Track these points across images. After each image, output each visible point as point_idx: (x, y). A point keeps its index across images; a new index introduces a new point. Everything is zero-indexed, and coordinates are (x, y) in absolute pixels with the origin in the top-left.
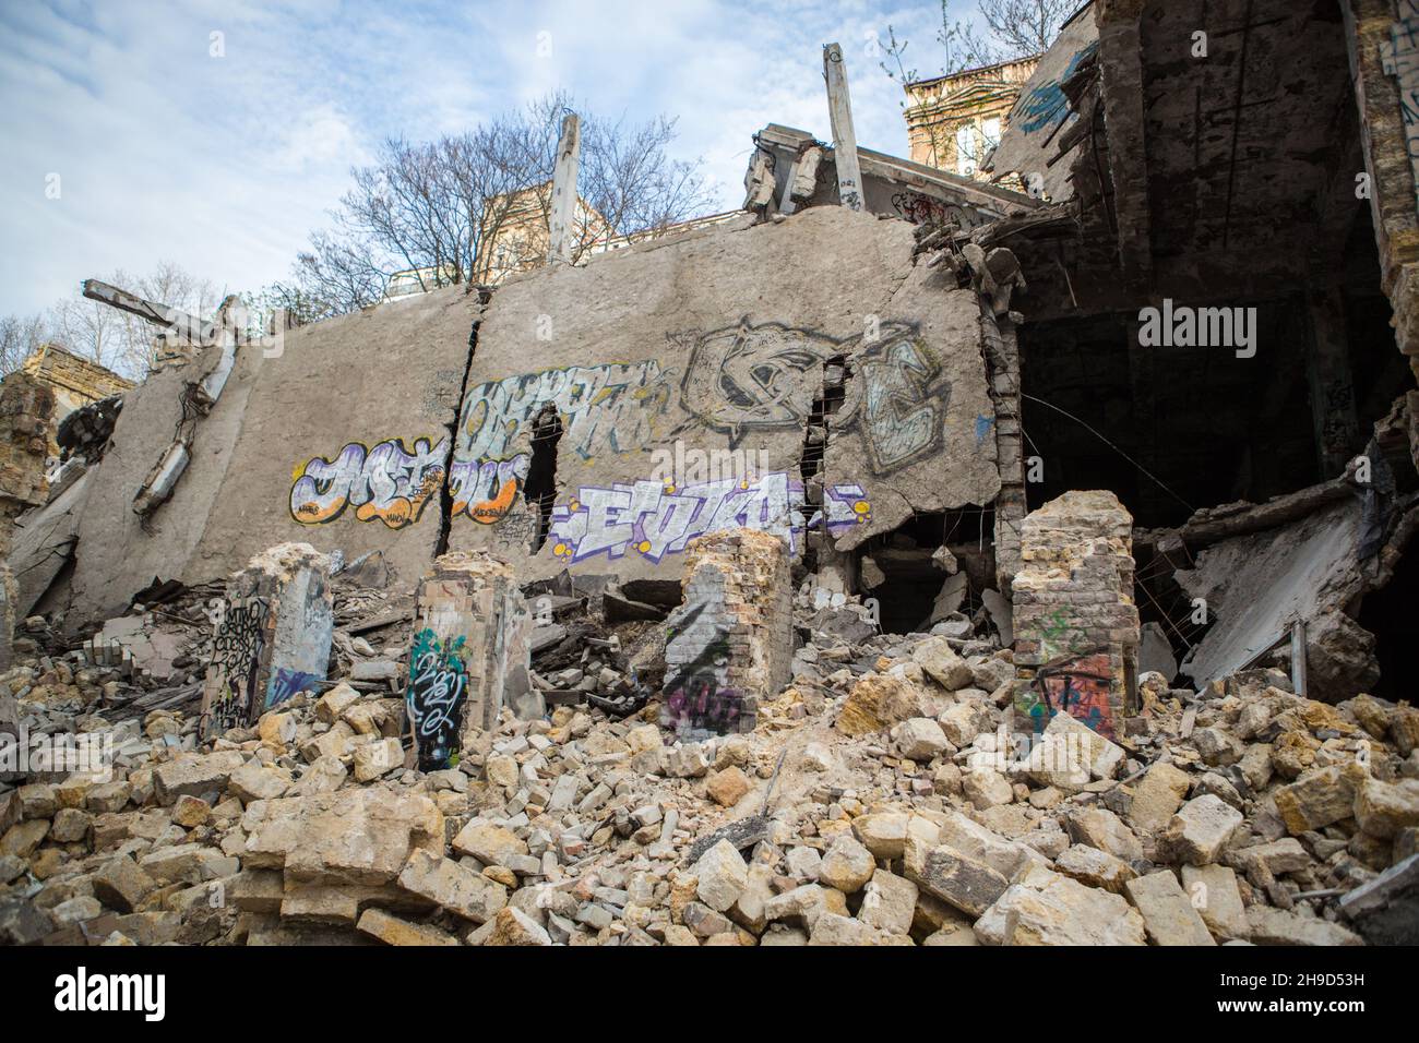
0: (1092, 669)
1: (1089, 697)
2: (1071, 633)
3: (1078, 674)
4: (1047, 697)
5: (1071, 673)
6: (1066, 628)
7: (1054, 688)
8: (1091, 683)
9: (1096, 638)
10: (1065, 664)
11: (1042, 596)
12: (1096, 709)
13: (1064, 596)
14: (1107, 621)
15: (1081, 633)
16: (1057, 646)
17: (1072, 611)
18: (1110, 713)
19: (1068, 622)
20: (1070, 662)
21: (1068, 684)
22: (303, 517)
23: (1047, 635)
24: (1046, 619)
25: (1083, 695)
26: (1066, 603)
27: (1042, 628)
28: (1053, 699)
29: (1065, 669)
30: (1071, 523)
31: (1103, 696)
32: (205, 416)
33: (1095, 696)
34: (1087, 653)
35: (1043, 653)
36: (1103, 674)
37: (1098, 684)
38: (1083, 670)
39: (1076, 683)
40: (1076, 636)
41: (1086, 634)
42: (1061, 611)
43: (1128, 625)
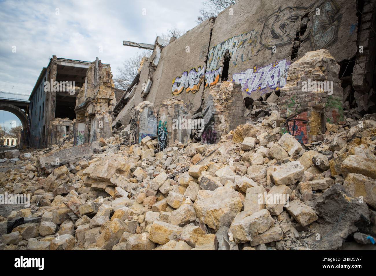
0: (302, 117)
1: (300, 128)
2: (296, 105)
3: (298, 120)
4: (288, 128)
5: (295, 119)
6: (295, 103)
7: (291, 125)
8: (301, 123)
9: (304, 106)
10: (294, 116)
11: (288, 92)
12: (302, 132)
13: (295, 92)
14: (307, 100)
15: (299, 105)
16: (292, 110)
17: (297, 97)
18: (306, 133)
19: (295, 101)
20: (295, 116)
21: (294, 123)
22: (175, 93)
23: (289, 107)
24: (289, 101)
25: (299, 127)
26: (295, 94)
27: (288, 104)
28: (290, 129)
29: (294, 118)
30: (303, 64)
31: (305, 127)
32: (155, 70)
33: (302, 127)
34: (300, 112)
35: (288, 113)
36: (305, 119)
37: (303, 123)
38: (299, 118)
39: (297, 123)
40: (297, 106)
41: (300, 105)
42: (293, 97)
43: (314, 100)
